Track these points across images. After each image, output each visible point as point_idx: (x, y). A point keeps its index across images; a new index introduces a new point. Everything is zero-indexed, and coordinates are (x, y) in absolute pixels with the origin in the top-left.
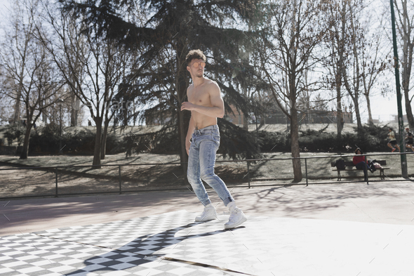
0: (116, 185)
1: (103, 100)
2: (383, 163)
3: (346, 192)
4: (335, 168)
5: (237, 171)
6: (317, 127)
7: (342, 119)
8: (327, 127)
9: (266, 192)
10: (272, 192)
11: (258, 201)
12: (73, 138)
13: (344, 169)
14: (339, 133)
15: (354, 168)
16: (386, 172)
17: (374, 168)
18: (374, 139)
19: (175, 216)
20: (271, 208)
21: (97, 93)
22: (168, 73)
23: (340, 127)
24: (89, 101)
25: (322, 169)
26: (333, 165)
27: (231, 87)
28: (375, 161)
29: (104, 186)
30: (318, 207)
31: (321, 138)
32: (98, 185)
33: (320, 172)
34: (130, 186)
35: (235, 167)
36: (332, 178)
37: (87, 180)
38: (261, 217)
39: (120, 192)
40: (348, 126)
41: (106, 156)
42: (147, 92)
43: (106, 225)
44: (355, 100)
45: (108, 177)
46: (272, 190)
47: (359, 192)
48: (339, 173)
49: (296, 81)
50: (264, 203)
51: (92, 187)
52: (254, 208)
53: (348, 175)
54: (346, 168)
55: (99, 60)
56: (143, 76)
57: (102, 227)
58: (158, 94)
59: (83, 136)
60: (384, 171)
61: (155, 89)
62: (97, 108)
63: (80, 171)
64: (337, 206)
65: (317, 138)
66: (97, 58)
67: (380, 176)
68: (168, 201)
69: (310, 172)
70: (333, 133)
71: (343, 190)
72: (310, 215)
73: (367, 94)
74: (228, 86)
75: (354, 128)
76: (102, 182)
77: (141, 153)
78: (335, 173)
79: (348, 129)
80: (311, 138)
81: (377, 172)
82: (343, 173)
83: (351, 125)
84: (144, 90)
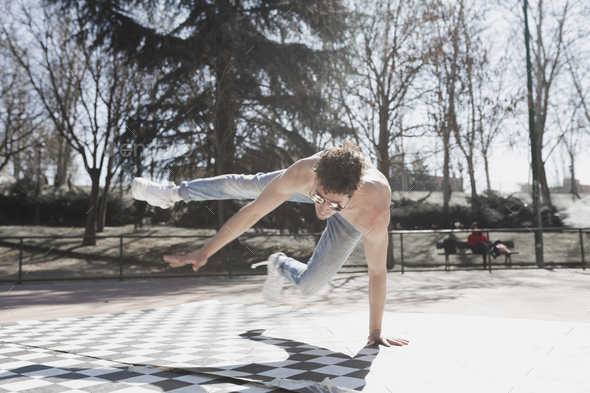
0: (117, 270)
1: (103, 143)
2: (510, 244)
3: (463, 282)
4: (442, 251)
5: (299, 253)
6: (415, 196)
7: (450, 186)
8: (429, 196)
9: (343, 281)
10: (352, 281)
11: (331, 291)
12: (58, 201)
13: (454, 253)
14: (446, 203)
15: (469, 251)
16: (514, 259)
17: (498, 252)
18: (495, 214)
19: (199, 308)
20: (352, 300)
21: (95, 133)
22: (203, 107)
23: (447, 197)
24: (83, 144)
25: (422, 252)
26: (439, 246)
27: (295, 131)
28: (498, 242)
29: (98, 271)
30: (425, 299)
31: (421, 210)
32: (89, 269)
33: (420, 258)
34: (138, 272)
35: (297, 248)
36: (438, 265)
37: (73, 262)
38: (336, 310)
39: (121, 278)
40: (459, 196)
41: (106, 228)
42: (171, 132)
43: (82, 319)
44: (469, 159)
45: (107, 258)
46: (352, 278)
47: (480, 282)
48: (447, 259)
49: (389, 123)
50: (341, 293)
51: (79, 272)
52: (326, 299)
53: (459, 262)
54: (458, 251)
55: (101, 84)
56: (166, 108)
57: (74, 322)
58: (187, 137)
59: (73, 198)
60: (512, 256)
61: (183, 129)
62: (94, 155)
63: (64, 248)
64: (453, 298)
65: (416, 210)
66: (97, 82)
67: (505, 264)
68: (191, 290)
69: (407, 257)
70: (437, 205)
71: (457, 279)
72: (413, 308)
73: (484, 152)
74: (289, 129)
75: (467, 198)
76: (96, 265)
77: (159, 225)
78: (442, 259)
79: (459, 200)
80: (406, 210)
81: (502, 259)
82: (453, 258)
83: (461, 194)
84: (166, 130)
